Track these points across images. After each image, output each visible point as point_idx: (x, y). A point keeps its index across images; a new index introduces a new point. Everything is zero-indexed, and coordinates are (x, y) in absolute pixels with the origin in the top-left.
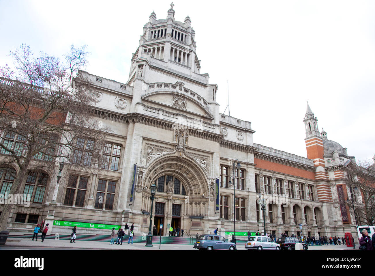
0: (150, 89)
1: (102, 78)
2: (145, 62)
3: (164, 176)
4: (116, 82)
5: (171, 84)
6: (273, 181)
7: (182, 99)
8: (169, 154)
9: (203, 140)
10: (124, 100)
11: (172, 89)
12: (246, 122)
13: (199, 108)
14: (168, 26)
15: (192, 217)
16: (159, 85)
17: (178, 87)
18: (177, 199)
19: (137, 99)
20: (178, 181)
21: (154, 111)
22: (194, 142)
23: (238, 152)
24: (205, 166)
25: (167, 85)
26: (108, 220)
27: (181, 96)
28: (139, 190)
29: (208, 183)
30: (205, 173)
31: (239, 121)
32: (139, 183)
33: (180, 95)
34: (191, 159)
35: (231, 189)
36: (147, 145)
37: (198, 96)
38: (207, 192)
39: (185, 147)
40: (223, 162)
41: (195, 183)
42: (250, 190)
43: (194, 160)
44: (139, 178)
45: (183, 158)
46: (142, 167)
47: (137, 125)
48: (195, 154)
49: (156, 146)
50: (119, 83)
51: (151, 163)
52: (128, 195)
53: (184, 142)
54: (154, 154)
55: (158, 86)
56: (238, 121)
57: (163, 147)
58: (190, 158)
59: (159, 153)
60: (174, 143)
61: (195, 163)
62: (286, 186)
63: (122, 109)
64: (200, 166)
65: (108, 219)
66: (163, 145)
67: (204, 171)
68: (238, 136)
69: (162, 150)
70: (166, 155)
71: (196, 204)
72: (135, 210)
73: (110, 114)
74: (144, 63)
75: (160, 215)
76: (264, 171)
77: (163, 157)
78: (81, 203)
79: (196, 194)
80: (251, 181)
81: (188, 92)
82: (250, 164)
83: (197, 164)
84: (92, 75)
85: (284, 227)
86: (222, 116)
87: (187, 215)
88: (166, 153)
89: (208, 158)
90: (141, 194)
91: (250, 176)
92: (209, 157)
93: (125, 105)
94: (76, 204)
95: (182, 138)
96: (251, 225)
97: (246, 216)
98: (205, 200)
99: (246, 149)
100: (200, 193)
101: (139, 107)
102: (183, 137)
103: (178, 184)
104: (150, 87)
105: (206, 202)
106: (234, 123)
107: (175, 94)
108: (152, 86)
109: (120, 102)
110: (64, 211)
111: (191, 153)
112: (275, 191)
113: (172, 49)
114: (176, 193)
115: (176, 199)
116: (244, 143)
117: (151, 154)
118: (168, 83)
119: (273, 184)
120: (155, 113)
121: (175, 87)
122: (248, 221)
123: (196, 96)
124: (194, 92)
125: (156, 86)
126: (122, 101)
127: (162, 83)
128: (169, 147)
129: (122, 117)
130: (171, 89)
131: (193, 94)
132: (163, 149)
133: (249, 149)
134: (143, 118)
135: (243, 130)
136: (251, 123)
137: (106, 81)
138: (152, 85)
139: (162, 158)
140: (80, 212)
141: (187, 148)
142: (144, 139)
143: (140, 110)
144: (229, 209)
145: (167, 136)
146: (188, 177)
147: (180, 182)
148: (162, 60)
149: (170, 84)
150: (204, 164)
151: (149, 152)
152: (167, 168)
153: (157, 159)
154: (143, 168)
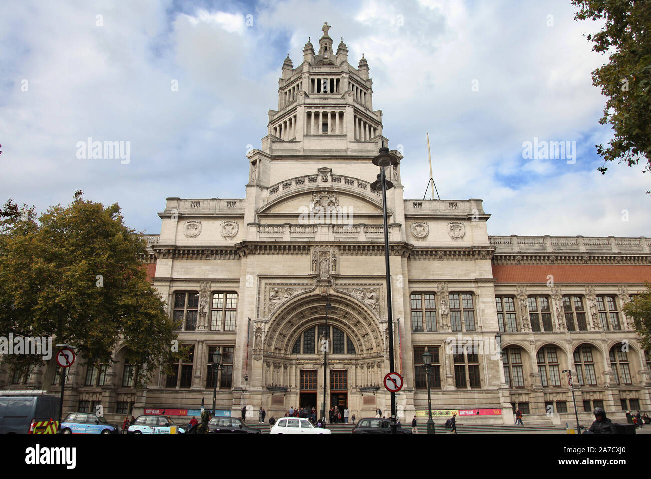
0: (272, 196)
1: (198, 200)
2: (258, 155)
3: (313, 328)
4: (221, 200)
5: (307, 176)
6: (554, 302)
7: (328, 196)
8: (303, 293)
9: (368, 257)
10: (233, 224)
11: (311, 184)
12: (469, 201)
13: (363, 202)
14: (303, 76)
15: (363, 390)
16: (287, 185)
17: (320, 179)
18: (337, 361)
19: (250, 217)
20: (338, 332)
21: (276, 230)
22: (349, 265)
23: (455, 261)
24: (373, 301)
25: (299, 181)
26: (222, 403)
27: (325, 192)
28: (257, 356)
29: (381, 330)
30: (373, 314)
31: (453, 204)
32: (257, 345)
33: (323, 191)
34: (345, 294)
35: (441, 333)
36: (268, 287)
37: (359, 182)
38: (381, 344)
39: (332, 277)
40: (419, 288)
41: (363, 332)
42: (484, 330)
43: (350, 295)
44: (256, 338)
45: (330, 295)
46: (260, 322)
47: (251, 258)
48: (353, 284)
49: (282, 284)
50: (224, 200)
51: (274, 313)
52: (243, 366)
53: (330, 269)
54: (278, 298)
55: (285, 187)
56: (451, 205)
57: (295, 284)
58: (341, 293)
59: (286, 295)
60: (311, 273)
61: (353, 300)
62: (591, 307)
63: (232, 238)
64: (363, 304)
65: (224, 402)
66: (294, 281)
67: (371, 311)
68: (452, 233)
69: (292, 289)
70: (299, 295)
71: (368, 367)
72: (254, 386)
73: (212, 251)
74: (256, 157)
75: (309, 391)
76: (527, 285)
77: (295, 300)
78: (187, 382)
79: (368, 350)
80: (486, 311)
81: (339, 181)
82: (480, 281)
83: (356, 302)
84: (185, 200)
85: (583, 392)
86: (414, 203)
87: (356, 386)
88: (300, 292)
89: (380, 287)
90: (261, 361)
91: (483, 302)
92: (382, 284)
93: (235, 231)
94: (182, 386)
95: (325, 263)
96: (489, 395)
97: (481, 379)
98: (379, 359)
99: (471, 253)
100: (372, 349)
101: (251, 231)
102: (326, 260)
103: (340, 337)
104: (272, 192)
105: (381, 362)
106: (443, 209)
107: (314, 192)
108: (275, 190)
109: (228, 228)
110: (164, 395)
111: (345, 284)
112: (561, 321)
113: (309, 114)
114: (336, 353)
115: (336, 363)
116: (466, 243)
117: (274, 299)
118: (301, 177)
119: (555, 309)
120: (277, 232)
121: (316, 180)
122: (485, 388)
123: (355, 183)
124: (351, 178)
125: (281, 187)
126: (231, 225)
127: (291, 180)
128: (306, 281)
129: (231, 251)
130: (308, 185)
131: (349, 181)
132: (295, 286)
133: (477, 252)
134: (256, 246)
135: (464, 219)
136: (482, 201)
137: (206, 202)
138: (274, 188)
139: (292, 301)
140: (184, 396)
141: (337, 277)
142: (261, 277)
143: (253, 235)
144: (441, 370)
145: (302, 264)
146: (351, 324)
147: (343, 333)
148: (292, 141)
149: (305, 177)
150: (371, 298)
151: (271, 295)
152: (310, 314)
153: (284, 304)
154: (262, 322)
